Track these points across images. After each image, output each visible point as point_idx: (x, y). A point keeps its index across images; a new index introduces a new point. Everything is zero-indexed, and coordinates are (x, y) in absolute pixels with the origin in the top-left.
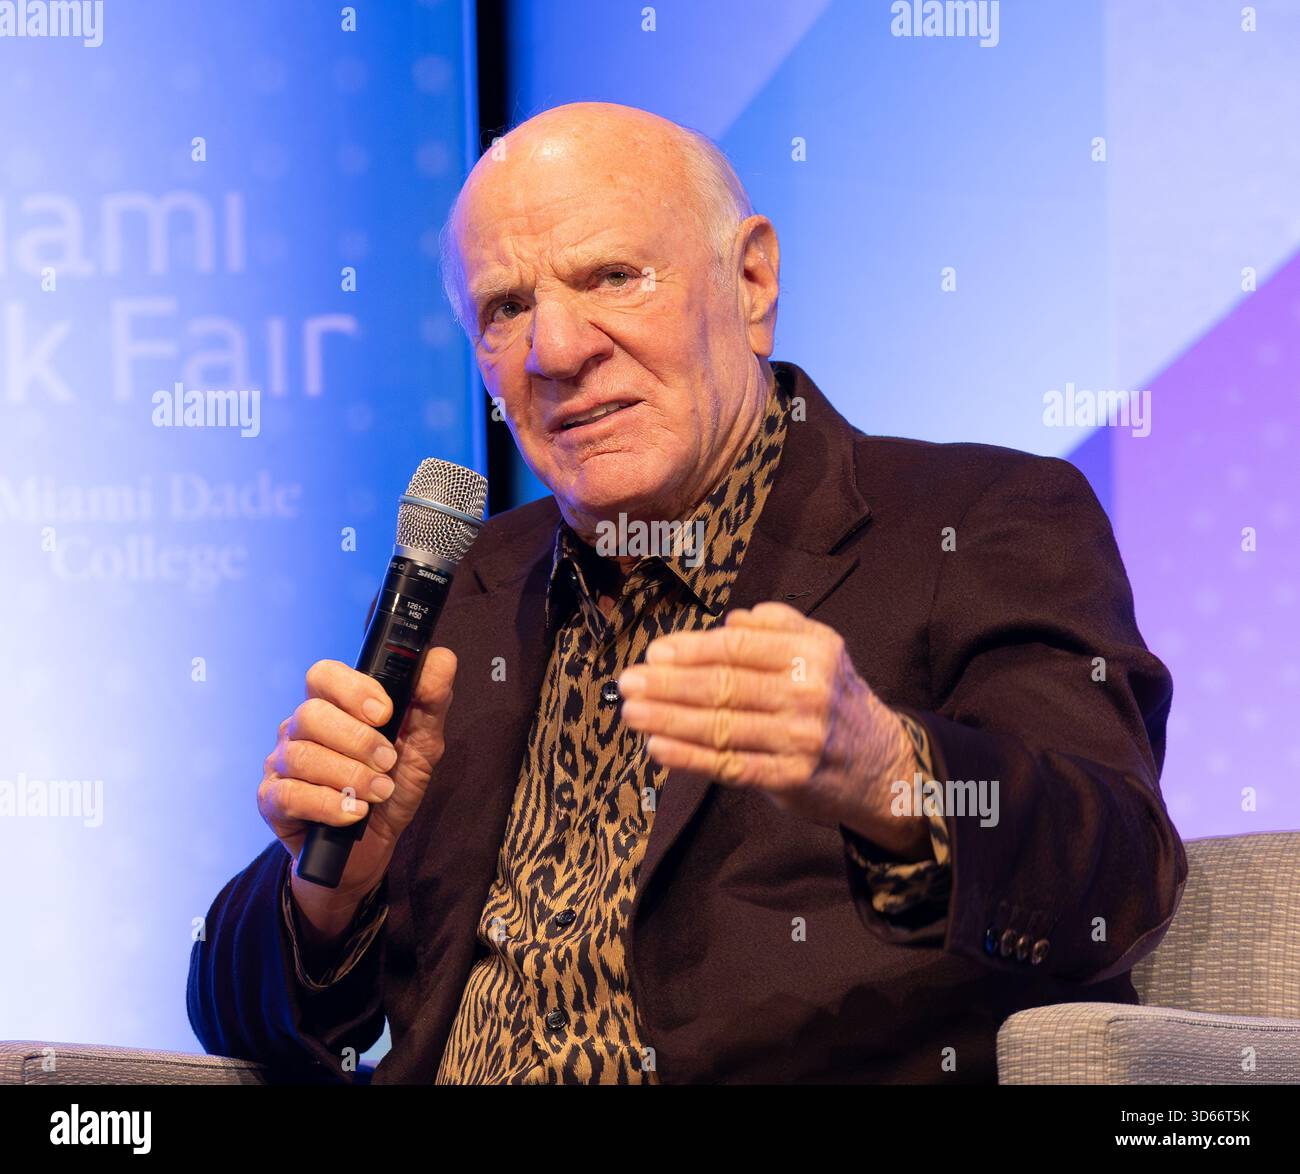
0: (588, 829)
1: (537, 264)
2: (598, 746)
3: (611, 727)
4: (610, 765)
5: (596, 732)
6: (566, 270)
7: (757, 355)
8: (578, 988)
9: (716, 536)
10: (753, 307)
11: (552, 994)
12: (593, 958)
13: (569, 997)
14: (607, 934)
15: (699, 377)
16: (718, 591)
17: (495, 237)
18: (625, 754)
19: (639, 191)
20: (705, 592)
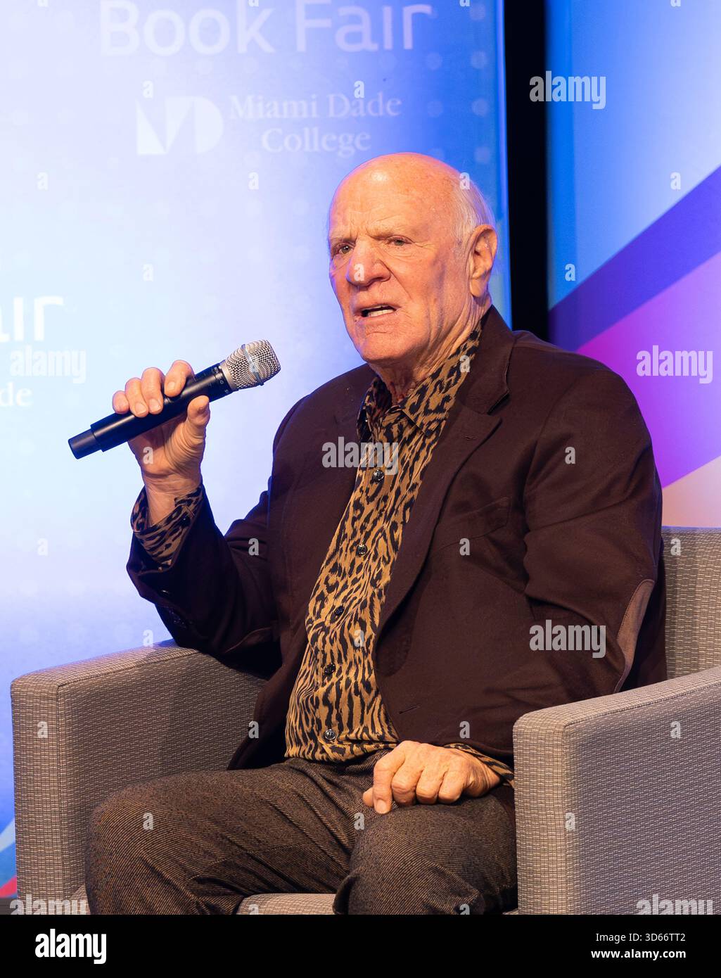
0: (355, 551)
1: (360, 227)
2: (366, 502)
3: (374, 494)
4: (370, 515)
5: (366, 495)
6: (374, 234)
7: (474, 296)
8: (339, 651)
9: (432, 395)
10: (475, 270)
11: (329, 656)
12: (346, 636)
13: (336, 656)
14: (352, 622)
15: (432, 300)
16: (430, 423)
17: (344, 210)
18: (379, 509)
19: (421, 199)
20: (422, 424)
